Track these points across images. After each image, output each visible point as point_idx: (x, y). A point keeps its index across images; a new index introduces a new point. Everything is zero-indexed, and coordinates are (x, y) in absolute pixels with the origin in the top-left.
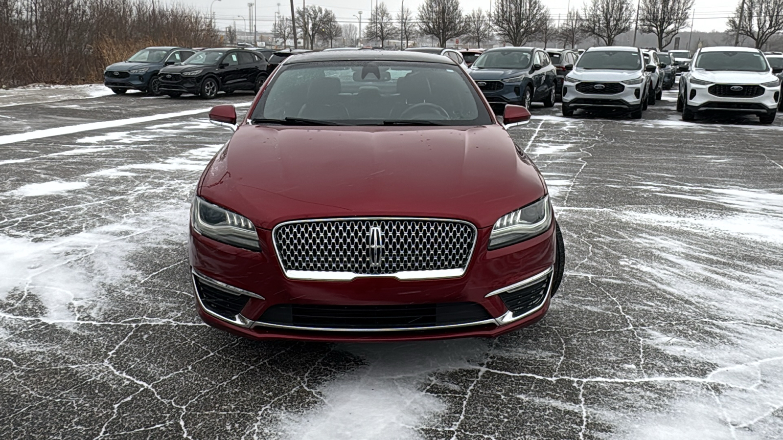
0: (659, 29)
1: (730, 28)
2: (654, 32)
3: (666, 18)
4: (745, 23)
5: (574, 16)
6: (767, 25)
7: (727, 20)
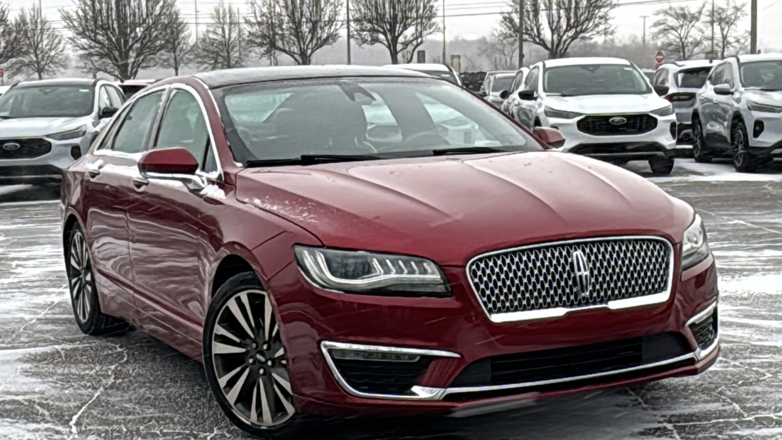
0: (389, 37)
1: (506, 31)
2: (381, 42)
3: (400, 16)
4: (529, 22)
5: (224, 17)
6: (564, 23)
7: (500, 18)
